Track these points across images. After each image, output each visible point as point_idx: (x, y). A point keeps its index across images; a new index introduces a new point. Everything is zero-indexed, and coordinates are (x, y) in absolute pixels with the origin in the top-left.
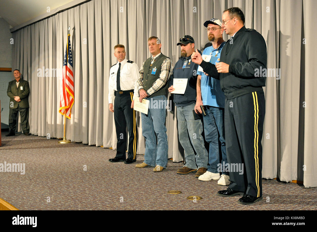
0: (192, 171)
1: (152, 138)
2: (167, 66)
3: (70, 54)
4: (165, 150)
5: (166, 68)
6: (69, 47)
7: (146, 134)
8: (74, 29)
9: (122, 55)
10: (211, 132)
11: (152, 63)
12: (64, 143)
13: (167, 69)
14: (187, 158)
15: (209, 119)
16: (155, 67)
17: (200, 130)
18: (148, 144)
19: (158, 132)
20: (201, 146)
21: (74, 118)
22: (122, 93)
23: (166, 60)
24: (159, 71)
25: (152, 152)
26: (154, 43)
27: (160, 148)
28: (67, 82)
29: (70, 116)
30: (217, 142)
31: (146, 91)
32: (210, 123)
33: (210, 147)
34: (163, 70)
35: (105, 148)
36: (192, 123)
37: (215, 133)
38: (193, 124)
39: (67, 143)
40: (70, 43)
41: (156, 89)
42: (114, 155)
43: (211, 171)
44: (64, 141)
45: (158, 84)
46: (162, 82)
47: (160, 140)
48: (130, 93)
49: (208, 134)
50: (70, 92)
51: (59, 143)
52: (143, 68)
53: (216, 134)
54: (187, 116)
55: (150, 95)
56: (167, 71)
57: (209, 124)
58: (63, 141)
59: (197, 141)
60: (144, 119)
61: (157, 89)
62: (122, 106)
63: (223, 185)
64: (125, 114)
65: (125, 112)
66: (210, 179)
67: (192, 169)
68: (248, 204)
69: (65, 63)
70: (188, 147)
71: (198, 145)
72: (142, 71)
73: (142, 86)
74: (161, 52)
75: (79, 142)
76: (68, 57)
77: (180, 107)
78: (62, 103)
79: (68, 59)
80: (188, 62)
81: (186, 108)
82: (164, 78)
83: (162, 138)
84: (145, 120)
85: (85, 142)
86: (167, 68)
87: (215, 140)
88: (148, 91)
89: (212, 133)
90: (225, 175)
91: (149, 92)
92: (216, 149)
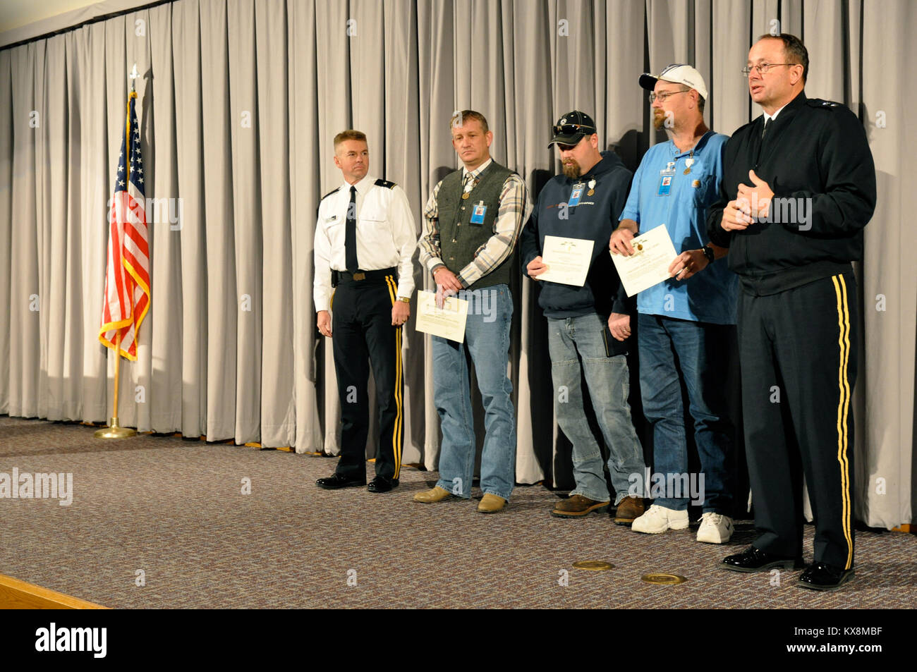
0: (595, 507)
1: (464, 411)
2: (516, 198)
3: (137, 156)
4: (508, 447)
5: (514, 205)
6: (132, 133)
7: (447, 402)
8: (150, 75)
9: (362, 162)
10: (662, 391)
11: (468, 189)
12: (115, 436)
13: (516, 207)
14: (583, 470)
15: (659, 352)
16: (482, 202)
17: (623, 385)
18: (448, 430)
19: (491, 392)
20: (629, 433)
21: (150, 357)
22: (362, 277)
23: (513, 180)
24: (493, 213)
25: (462, 456)
26: (473, 134)
27: (495, 442)
28: (128, 243)
29: (133, 349)
30: (680, 421)
31: (457, 274)
32: (660, 363)
33: (657, 435)
34: (504, 212)
35: (266, 449)
36: (603, 366)
37: (672, 394)
38: (607, 370)
39: (126, 437)
40: (135, 121)
41: (488, 267)
42: (328, 470)
43: (667, 503)
44: (114, 431)
45: (494, 251)
46: (506, 246)
47: (494, 417)
48: (387, 277)
49: (652, 397)
50: (137, 275)
51: (97, 435)
52: (437, 205)
53: (675, 395)
54: (586, 344)
55: (470, 284)
56: (518, 214)
57: (655, 368)
58: (111, 432)
59: (617, 419)
60: (443, 355)
61: (491, 267)
62: (361, 318)
63: (712, 544)
64: (369, 342)
65: (371, 335)
66: (665, 528)
67: (595, 503)
68: (827, 588)
69: (121, 183)
70: (583, 437)
71: (620, 431)
72: (433, 214)
73: (438, 256)
74: (490, 157)
75: (169, 431)
76: (129, 164)
77: (561, 321)
78: (111, 308)
79: (132, 169)
80: (587, 188)
81: (584, 323)
82: (511, 233)
83: (500, 412)
84: (443, 359)
85: (191, 432)
86: (516, 203)
87: (672, 415)
88: (465, 273)
89: (664, 393)
90: (714, 514)
91: (468, 277)
92: (677, 441)
